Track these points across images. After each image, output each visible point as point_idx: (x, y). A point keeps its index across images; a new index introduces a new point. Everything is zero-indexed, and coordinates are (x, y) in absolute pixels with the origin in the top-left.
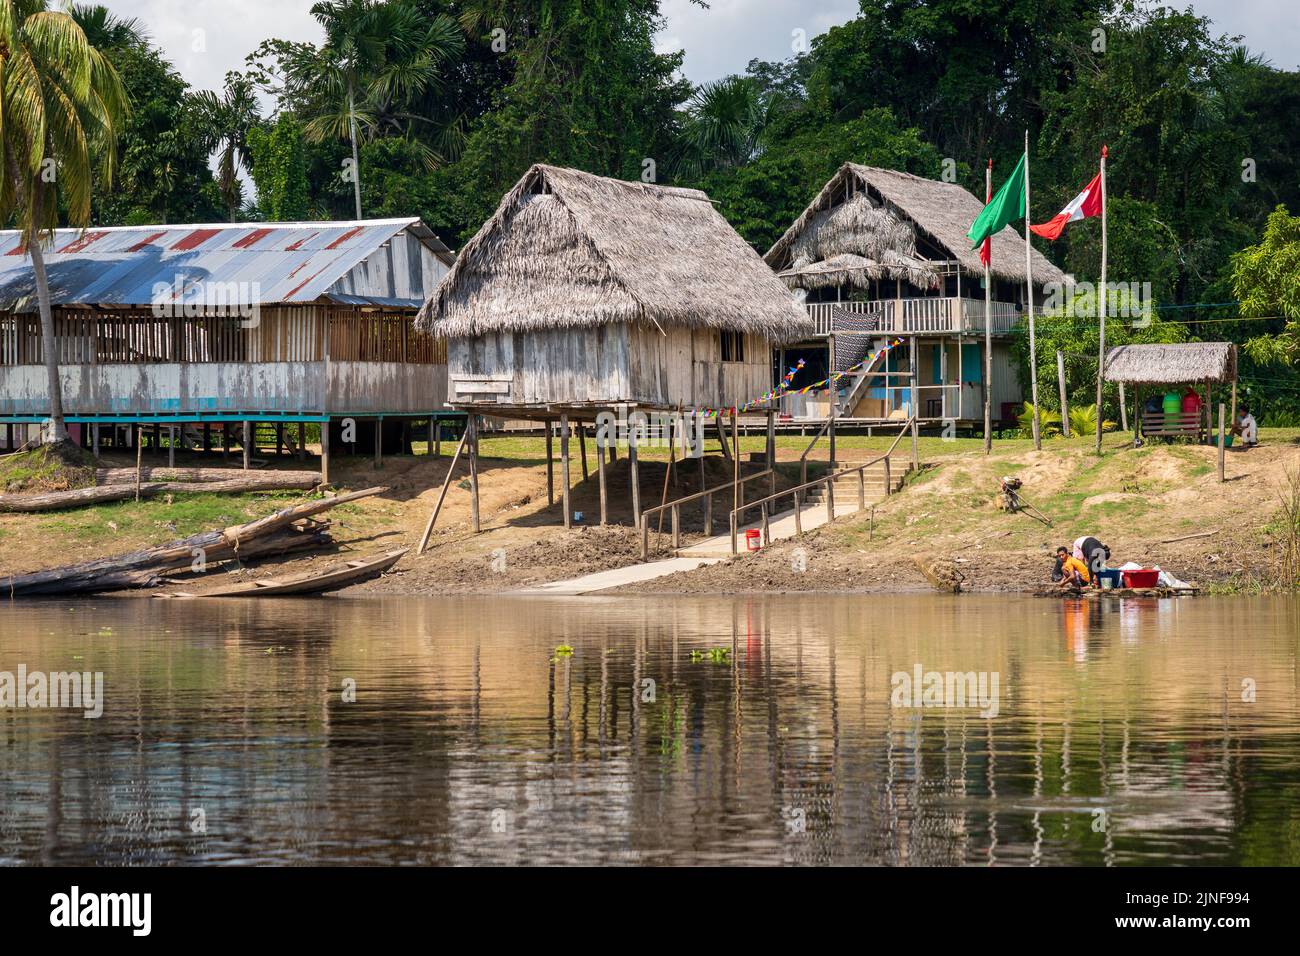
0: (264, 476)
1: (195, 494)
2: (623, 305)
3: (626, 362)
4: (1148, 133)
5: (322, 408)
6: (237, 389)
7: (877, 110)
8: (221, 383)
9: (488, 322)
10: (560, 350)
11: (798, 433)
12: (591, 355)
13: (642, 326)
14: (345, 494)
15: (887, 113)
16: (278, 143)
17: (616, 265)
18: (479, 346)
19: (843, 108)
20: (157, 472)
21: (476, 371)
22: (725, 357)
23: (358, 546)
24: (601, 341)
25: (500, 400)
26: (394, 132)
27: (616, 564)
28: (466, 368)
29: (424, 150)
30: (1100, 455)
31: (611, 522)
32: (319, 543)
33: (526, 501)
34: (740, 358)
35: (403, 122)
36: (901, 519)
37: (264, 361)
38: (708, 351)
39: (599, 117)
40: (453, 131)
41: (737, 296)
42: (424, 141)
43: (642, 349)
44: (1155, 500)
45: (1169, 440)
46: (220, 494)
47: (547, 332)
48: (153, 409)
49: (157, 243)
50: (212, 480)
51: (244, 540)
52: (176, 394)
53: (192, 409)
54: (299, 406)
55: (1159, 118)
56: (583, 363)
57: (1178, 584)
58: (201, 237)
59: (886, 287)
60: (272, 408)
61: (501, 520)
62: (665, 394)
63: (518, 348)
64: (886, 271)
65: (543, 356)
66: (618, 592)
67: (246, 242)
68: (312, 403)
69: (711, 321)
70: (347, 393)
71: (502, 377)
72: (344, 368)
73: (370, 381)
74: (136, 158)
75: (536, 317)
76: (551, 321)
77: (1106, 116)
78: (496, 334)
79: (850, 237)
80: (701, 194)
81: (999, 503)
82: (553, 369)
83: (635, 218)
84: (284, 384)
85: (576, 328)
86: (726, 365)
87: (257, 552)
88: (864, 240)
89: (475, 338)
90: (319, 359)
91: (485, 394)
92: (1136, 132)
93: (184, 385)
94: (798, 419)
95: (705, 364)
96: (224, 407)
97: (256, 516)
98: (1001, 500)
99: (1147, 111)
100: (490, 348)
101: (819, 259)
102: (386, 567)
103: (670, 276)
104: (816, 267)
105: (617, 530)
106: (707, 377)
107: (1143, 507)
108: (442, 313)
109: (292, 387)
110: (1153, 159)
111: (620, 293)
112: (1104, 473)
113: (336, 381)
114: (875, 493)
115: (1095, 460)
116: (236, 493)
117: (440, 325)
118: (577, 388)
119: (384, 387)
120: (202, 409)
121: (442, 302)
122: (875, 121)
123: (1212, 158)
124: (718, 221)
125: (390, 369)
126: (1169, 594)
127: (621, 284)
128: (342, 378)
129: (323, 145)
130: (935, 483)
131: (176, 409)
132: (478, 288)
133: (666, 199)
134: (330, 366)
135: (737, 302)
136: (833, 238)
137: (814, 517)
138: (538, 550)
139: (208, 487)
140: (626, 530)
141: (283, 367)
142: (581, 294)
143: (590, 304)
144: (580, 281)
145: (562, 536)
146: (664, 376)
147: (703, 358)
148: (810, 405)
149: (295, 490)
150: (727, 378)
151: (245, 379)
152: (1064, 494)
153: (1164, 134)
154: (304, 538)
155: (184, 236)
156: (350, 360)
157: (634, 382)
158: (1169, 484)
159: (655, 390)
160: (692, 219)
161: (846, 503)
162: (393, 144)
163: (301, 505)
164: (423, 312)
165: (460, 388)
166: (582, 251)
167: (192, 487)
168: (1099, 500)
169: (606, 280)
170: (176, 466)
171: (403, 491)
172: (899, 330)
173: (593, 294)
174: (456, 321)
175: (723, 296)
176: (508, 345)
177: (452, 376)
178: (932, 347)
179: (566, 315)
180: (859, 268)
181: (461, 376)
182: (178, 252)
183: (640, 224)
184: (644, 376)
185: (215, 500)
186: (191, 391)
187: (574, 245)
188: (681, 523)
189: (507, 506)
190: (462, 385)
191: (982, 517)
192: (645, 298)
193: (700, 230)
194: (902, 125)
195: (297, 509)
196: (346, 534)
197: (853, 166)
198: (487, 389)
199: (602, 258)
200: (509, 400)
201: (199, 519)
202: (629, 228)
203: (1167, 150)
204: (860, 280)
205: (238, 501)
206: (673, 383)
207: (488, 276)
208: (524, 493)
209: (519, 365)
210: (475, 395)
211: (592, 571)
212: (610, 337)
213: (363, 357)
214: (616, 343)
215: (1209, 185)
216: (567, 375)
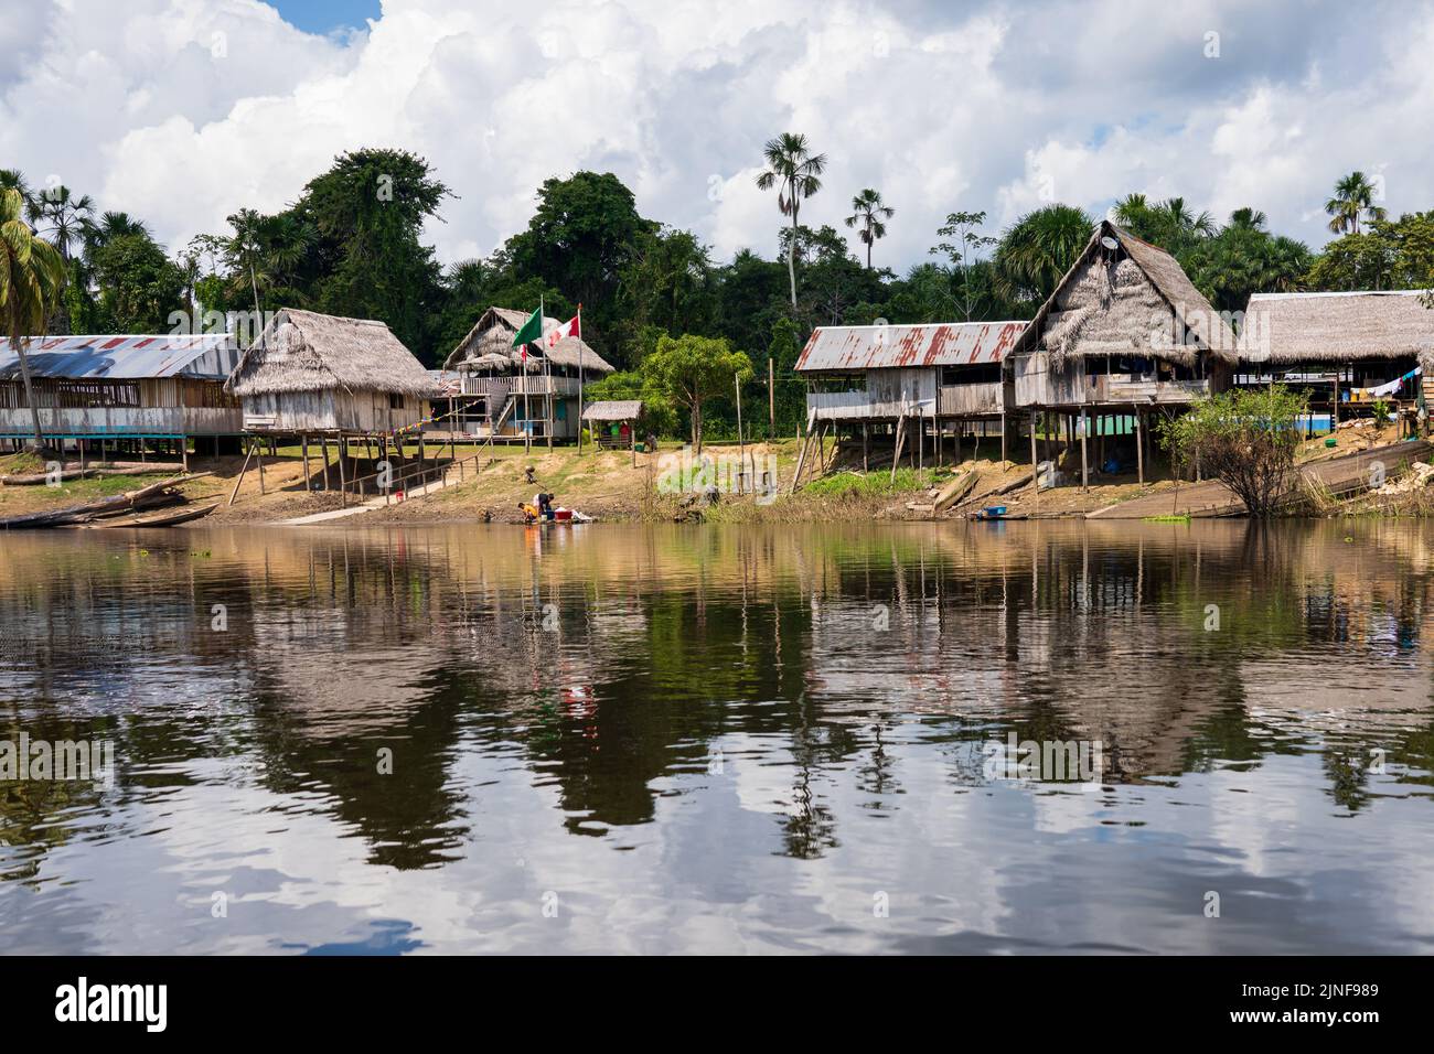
0: (152, 466)
1: (115, 475)
2: (329, 380)
3: (333, 408)
4: (668, 294)
5: (182, 432)
6: (136, 422)
7: (535, 279)
8: (128, 418)
9: (262, 388)
10: (300, 402)
11: (472, 443)
12: (315, 405)
13: (339, 390)
14: (196, 475)
15: (540, 279)
16: (209, 289)
17: (325, 359)
18: (258, 401)
19: (521, 277)
20: (93, 464)
21: (257, 413)
22: (393, 406)
23: (200, 502)
24: (320, 398)
25: (270, 427)
26: (283, 284)
27: (328, 510)
28: (252, 411)
29: (300, 295)
30: (580, 455)
31: (330, 488)
32: (178, 500)
33: (296, 478)
34: (402, 407)
35: (288, 279)
36: (475, 487)
37: (150, 407)
38: (383, 404)
39: (391, 279)
40: (316, 285)
41: (397, 376)
42: (300, 290)
43: (343, 401)
44: (600, 477)
45: (614, 448)
46: (128, 475)
47: (292, 393)
48: (92, 431)
49: (90, 346)
50: (124, 468)
51: (136, 499)
52: (104, 424)
53: (114, 431)
54: (170, 430)
55: (673, 286)
56: (311, 409)
57: (586, 518)
58: (117, 342)
59: (514, 370)
60: (155, 431)
61: (278, 488)
62: (358, 425)
63: (278, 401)
64: (513, 362)
65: (291, 405)
66: (319, 523)
67: (141, 345)
68: (177, 429)
69: (381, 388)
70: (196, 423)
71: (271, 416)
72: (194, 411)
73: (210, 417)
74: (136, 296)
75: (285, 386)
76: (293, 388)
77: (646, 285)
78: (267, 394)
79: (495, 345)
80: (383, 324)
81: (524, 479)
82: (296, 412)
83: (340, 336)
84: (161, 419)
85: (306, 391)
86: (393, 411)
87: (143, 504)
88: (502, 346)
89: (257, 396)
90: (178, 406)
91: (263, 425)
92: (662, 293)
93: (108, 419)
94: (473, 436)
95: (381, 410)
96: (130, 431)
97: (147, 486)
98: (525, 478)
99: (668, 282)
100: (264, 401)
101: (480, 355)
102: (208, 512)
103: (358, 366)
104: (479, 360)
105: (332, 493)
106: (382, 416)
107: (593, 480)
108: (237, 383)
109: (166, 420)
110: (671, 307)
111: (328, 374)
112: (580, 464)
113: (189, 417)
114: (470, 472)
115: (577, 458)
116: (137, 475)
117: (237, 389)
118: (309, 422)
119: (219, 420)
120: (119, 431)
121: (237, 377)
122: (535, 284)
123: (701, 306)
124: (391, 337)
125: (221, 411)
126: (577, 522)
127: (329, 370)
128: (193, 415)
129: (243, 291)
130: (496, 469)
131: (105, 431)
132: (255, 371)
133: (361, 326)
134: (185, 409)
135: (397, 379)
136: (486, 345)
137: (433, 487)
138: (287, 503)
139: (122, 471)
140: (337, 493)
141: (160, 410)
142: (308, 374)
143: (312, 380)
144: (307, 368)
145: (304, 495)
146: (357, 416)
147: (379, 406)
148: (478, 429)
149: (169, 473)
150: (394, 416)
151: (140, 417)
152: (558, 475)
153: (675, 294)
154: (169, 498)
155: (108, 341)
156: (197, 406)
157: (339, 419)
158: (610, 470)
159: (351, 423)
160: (374, 336)
161: (452, 479)
162: (282, 291)
163: (168, 481)
164: (227, 382)
165: (249, 422)
166: (308, 352)
167: (112, 471)
168: (572, 477)
169: (321, 367)
170: (107, 461)
171: (227, 474)
172: (521, 392)
173: (315, 374)
174: (245, 388)
175: (388, 375)
176: (273, 400)
177: (245, 415)
178: (537, 401)
179: (301, 385)
180: (499, 360)
181: (250, 415)
182: (103, 350)
183: (342, 339)
184: (344, 416)
185: (126, 479)
186: (112, 422)
187: (304, 349)
188: (364, 489)
189: (284, 481)
190: (250, 420)
191: (514, 485)
192: (341, 377)
193: (378, 342)
194: (549, 286)
195: (164, 483)
196: (195, 496)
197: (495, 308)
198: (263, 422)
199: (319, 357)
200: (275, 428)
201: (116, 488)
202: (336, 341)
203: (678, 302)
204: (500, 367)
205: (138, 479)
206: (362, 420)
207: (261, 364)
208: (295, 474)
209: (279, 410)
210: (257, 425)
211: (314, 513)
212: (324, 396)
213: (204, 405)
214: (328, 399)
215: (699, 320)
216: (304, 415)
